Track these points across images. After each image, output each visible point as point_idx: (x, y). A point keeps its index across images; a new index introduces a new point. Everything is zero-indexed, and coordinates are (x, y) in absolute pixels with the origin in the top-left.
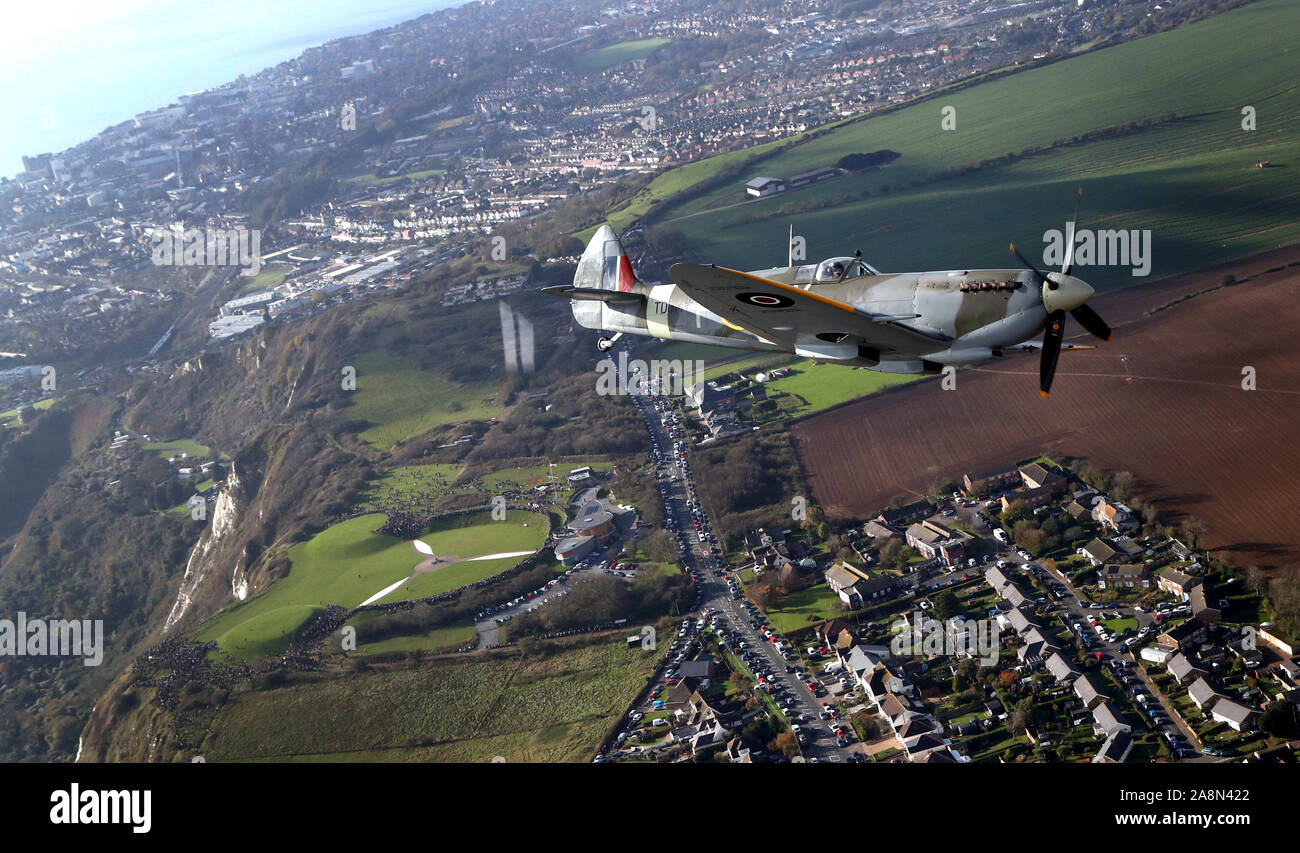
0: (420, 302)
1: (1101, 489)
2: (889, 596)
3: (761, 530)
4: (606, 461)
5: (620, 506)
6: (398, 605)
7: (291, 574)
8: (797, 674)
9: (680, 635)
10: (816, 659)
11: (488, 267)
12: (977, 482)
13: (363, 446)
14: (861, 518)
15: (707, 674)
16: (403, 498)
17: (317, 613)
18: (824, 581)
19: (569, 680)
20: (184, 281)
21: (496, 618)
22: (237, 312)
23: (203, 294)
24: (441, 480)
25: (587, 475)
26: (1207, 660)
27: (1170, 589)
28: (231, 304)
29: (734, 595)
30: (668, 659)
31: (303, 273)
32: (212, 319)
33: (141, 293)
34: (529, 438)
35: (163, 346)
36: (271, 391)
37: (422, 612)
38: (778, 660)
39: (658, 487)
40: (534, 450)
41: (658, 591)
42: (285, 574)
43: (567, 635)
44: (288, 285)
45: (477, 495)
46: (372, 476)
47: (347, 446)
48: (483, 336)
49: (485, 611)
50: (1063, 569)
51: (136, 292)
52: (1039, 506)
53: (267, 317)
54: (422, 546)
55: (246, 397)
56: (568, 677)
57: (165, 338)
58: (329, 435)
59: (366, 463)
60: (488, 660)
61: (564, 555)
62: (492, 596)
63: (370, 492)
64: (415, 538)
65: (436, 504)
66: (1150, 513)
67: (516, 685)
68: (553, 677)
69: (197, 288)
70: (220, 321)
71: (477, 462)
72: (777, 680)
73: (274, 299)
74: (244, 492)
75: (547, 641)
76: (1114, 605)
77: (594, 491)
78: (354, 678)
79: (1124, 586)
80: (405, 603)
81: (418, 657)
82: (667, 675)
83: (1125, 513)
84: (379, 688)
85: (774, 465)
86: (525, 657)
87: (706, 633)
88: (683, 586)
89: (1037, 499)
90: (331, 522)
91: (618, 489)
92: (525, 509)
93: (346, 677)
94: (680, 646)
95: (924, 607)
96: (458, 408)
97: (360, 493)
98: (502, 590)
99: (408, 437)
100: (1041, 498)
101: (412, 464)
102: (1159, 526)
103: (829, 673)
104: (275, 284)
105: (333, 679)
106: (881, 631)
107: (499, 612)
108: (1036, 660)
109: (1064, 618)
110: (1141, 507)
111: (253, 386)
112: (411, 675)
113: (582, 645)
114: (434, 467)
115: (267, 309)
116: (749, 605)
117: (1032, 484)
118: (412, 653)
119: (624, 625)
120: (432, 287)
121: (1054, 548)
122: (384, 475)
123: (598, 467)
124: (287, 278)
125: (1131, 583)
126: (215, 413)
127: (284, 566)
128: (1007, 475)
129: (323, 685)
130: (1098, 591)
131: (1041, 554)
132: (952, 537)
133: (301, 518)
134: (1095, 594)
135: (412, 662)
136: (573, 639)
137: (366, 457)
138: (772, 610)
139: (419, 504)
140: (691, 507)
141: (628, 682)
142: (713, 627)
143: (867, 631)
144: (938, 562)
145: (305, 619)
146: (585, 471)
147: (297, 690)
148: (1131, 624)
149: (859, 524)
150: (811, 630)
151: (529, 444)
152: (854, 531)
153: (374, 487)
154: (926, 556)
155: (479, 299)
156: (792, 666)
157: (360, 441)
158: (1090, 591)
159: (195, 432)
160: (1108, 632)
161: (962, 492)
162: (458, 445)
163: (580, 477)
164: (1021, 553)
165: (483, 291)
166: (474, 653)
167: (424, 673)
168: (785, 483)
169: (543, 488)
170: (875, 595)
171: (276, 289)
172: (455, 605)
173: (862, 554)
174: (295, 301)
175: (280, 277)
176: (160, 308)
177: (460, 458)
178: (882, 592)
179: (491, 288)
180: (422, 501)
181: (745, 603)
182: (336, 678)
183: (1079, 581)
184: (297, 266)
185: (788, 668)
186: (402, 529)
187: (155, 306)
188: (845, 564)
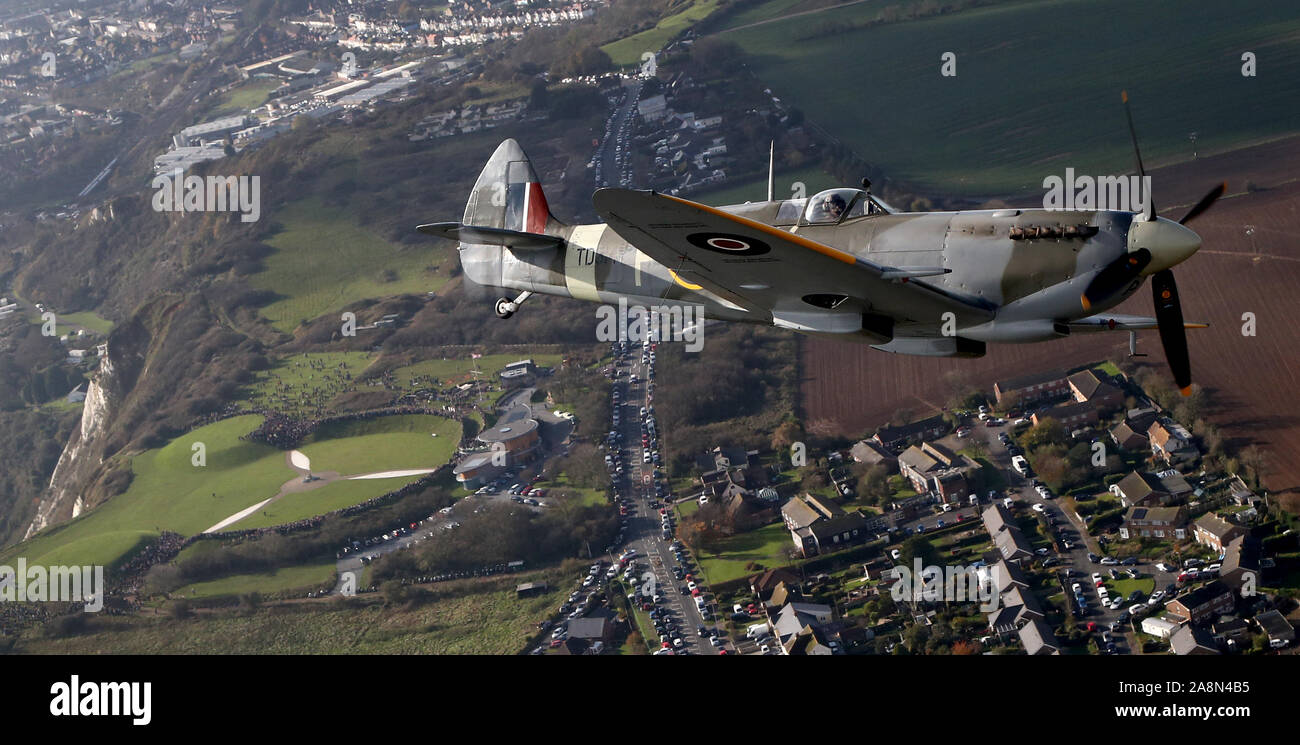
0: (383, 134)
1: (1165, 406)
2: (853, 540)
3: (718, 449)
4: (556, 353)
5: (557, 413)
6: (243, 534)
7: (128, 491)
8: (711, 639)
9: (585, 584)
10: (743, 619)
11: (482, 89)
12: (1008, 393)
13: (261, 325)
14: (850, 437)
15: (600, 635)
16: (291, 396)
17: (145, 541)
18: (781, 519)
19: (435, 637)
20: (143, 99)
21: (364, 554)
22: (194, 142)
23: (164, 115)
24: (344, 372)
25: (524, 371)
26: (1222, 635)
27: (1208, 542)
28: (189, 131)
29: (665, 534)
30: (563, 613)
31: (293, 91)
32: (162, 151)
33: (84, 113)
34: (465, 320)
35: (96, 187)
36: (195, 249)
37: (271, 545)
38: (694, 619)
39: (609, 389)
40: (468, 336)
41: (567, 525)
42: (122, 490)
43: (447, 579)
44: (269, 106)
45: (383, 394)
46: (261, 364)
47: (242, 325)
48: (450, 181)
49: (352, 546)
50: (1083, 512)
51: (80, 112)
52: (1081, 427)
53: (229, 149)
54: (299, 459)
55: (164, 258)
56: (433, 634)
57: (102, 176)
58: (222, 309)
59: (258, 347)
60: (341, 609)
61: (466, 474)
62: (364, 526)
63: (254, 386)
64: (295, 447)
65: (330, 405)
66: (1214, 441)
67: (369, 641)
68: (415, 633)
69: (157, 109)
70: (171, 154)
71: (396, 350)
72: (685, 644)
73: (247, 124)
74: (118, 382)
75: (417, 586)
76: (1134, 560)
77: (529, 392)
78: (170, 627)
79: (1153, 536)
80: (253, 531)
81: (255, 602)
82: (553, 636)
83: (1183, 440)
84: (198, 641)
85: (763, 364)
86: (388, 607)
87: (615, 582)
88: (601, 519)
89: (1080, 418)
90: (196, 424)
91: (558, 390)
92: (436, 414)
93: (160, 624)
94: (581, 598)
95: (895, 557)
96: (392, 277)
97: (241, 387)
98: (378, 519)
99: (320, 315)
100: (1084, 416)
101: (314, 351)
102: (1222, 458)
103: (752, 639)
104: (254, 104)
105: (145, 626)
106: (832, 586)
107: (371, 546)
108: (1006, 629)
109: (1062, 576)
110: (1206, 431)
111: (174, 242)
112: (242, 624)
113: (461, 593)
114: (341, 355)
115: (232, 139)
116: (680, 547)
117: (1081, 398)
118: (246, 597)
119: (520, 569)
120: (405, 115)
121: (1082, 483)
122: (278, 364)
123: (541, 361)
124: (272, 96)
125: (1161, 532)
126: (126, 277)
127: (122, 480)
128: (1052, 384)
129: (131, 634)
130: (1118, 542)
131: (1062, 492)
132: (953, 465)
133: (160, 418)
134: (1113, 546)
135: (246, 609)
136: (450, 586)
137: (261, 339)
138: (708, 555)
139: (308, 404)
140: (645, 417)
141: (506, 642)
142: (626, 575)
143: (812, 586)
144: (931, 497)
145: (129, 548)
146: (522, 366)
147: (98, 639)
148: (1144, 586)
149: (845, 445)
150: (744, 583)
151: (464, 328)
152: (838, 455)
153: (259, 380)
154: (919, 489)
155: (459, 132)
156: (708, 628)
157: (258, 320)
158: (1108, 541)
159: (99, 302)
160: (1112, 595)
161: (990, 406)
162: (378, 326)
163: (516, 373)
164: (1038, 489)
165: (465, 121)
166: (327, 599)
167: (259, 621)
168: (769, 388)
169: (466, 386)
170: (836, 539)
171: (253, 111)
172: (316, 536)
173: (840, 484)
174: (271, 128)
175: (263, 95)
176: (103, 135)
177: (375, 344)
178: (846, 535)
179: (477, 118)
180: (313, 401)
181: (675, 545)
182: (149, 625)
183: (1096, 528)
184: (287, 81)
185: (703, 630)
186: (280, 437)
187: (98, 133)
188: (809, 498)
